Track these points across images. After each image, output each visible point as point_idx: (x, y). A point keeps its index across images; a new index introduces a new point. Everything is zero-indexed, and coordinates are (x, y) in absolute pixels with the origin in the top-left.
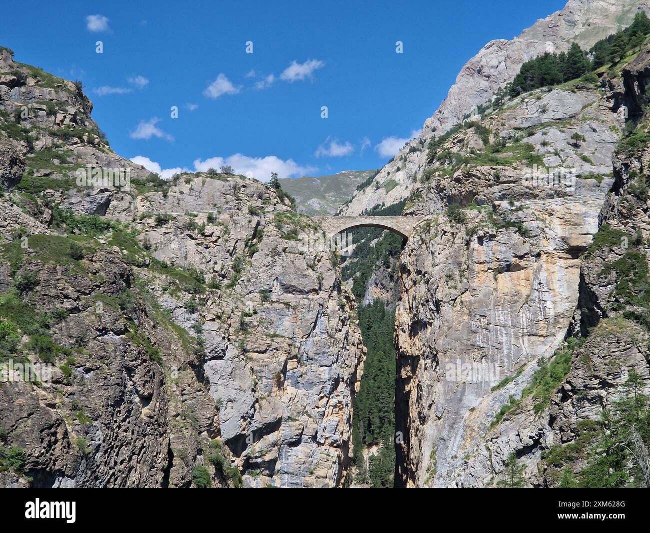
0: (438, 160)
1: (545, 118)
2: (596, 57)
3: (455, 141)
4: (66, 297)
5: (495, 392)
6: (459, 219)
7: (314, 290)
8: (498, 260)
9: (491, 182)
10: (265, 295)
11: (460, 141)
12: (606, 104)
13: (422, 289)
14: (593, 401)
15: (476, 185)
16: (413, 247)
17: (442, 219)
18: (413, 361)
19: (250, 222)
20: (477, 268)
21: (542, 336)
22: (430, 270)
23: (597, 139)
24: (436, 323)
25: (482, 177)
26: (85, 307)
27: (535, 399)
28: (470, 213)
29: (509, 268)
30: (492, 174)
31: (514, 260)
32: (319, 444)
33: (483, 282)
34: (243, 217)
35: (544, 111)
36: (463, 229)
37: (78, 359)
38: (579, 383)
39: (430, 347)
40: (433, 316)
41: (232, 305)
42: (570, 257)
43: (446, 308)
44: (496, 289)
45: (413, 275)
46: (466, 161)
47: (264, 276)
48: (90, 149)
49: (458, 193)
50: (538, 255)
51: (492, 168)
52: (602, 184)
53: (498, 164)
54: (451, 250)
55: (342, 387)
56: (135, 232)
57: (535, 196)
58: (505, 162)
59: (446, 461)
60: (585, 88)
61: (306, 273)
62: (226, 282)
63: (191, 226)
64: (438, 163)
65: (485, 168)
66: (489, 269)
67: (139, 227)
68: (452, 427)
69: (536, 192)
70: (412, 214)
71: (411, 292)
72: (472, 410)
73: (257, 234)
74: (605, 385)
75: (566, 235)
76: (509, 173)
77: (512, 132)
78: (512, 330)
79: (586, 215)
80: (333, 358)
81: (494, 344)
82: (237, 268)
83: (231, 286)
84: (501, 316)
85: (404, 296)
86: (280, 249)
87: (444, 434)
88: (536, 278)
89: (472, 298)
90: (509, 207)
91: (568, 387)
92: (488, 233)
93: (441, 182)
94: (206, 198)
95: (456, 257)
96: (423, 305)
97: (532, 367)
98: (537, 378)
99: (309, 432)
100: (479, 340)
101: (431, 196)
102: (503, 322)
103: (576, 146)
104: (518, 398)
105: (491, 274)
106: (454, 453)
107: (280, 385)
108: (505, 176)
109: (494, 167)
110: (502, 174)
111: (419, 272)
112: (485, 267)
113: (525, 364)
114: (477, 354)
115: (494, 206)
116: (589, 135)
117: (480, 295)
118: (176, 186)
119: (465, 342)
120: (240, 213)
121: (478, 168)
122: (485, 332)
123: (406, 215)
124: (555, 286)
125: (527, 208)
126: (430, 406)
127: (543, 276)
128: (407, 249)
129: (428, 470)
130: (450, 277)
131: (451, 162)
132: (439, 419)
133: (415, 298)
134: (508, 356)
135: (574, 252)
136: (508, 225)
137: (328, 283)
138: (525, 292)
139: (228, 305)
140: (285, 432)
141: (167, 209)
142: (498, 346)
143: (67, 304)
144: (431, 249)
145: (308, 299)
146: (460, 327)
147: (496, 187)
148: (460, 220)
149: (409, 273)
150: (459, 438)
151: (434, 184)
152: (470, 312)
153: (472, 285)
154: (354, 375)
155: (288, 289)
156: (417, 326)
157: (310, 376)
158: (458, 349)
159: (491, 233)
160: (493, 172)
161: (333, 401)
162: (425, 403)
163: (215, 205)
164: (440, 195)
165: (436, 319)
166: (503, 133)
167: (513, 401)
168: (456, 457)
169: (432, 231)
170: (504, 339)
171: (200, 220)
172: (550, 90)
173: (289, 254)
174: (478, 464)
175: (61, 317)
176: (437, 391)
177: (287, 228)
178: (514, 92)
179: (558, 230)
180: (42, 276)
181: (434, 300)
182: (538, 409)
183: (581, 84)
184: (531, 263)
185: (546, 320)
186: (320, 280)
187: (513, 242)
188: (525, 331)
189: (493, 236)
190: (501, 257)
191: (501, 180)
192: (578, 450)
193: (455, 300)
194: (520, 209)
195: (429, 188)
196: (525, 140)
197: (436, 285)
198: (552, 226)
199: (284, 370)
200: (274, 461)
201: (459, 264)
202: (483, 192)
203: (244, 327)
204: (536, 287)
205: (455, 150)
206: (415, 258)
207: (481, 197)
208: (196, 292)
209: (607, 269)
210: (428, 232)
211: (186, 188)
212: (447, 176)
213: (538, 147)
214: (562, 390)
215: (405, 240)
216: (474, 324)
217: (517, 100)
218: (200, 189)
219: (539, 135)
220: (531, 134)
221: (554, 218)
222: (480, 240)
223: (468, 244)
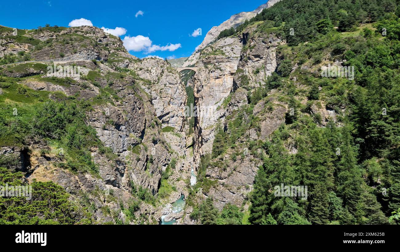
1: (226, 44)
2: (237, 30)
4: (120, 86)
5: (215, 105)
7: (176, 84)
8: (216, 76)
10: (165, 85)
11: (207, 50)
12: (239, 41)
13: (199, 83)
14: (236, 106)
15: (211, 60)
17: (203, 67)
18: (198, 99)
19: (161, 69)
20: (211, 78)
21: (225, 93)
22: (201, 79)
23: (237, 49)
24: (202, 90)
25: (212, 58)
26: (125, 89)
27: (224, 106)
28: (209, 66)
29: (218, 78)
31: (219, 76)
32: (178, 117)
33: (212, 81)
34: (159, 68)
36: (208, 70)
37: (124, 100)
38: (233, 102)
39: (201, 96)
41: (158, 87)
43: (204, 87)
44: (215, 83)
45: (197, 80)
46: (208, 54)
47: (165, 81)
48: (123, 53)
49: (207, 62)
50: (224, 75)
53: (215, 55)
54: (205, 74)
55: (182, 104)
56: (135, 72)
57: (224, 62)
58: (217, 54)
59: (205, 120)
61: (174, 80)
62: (156, 82)
63: (148, 70)
64: (202, 55)
65: (212, 56)
66: (214, 78)
67: (136, 70)
70: (197, 66)
71: (197, 84)
73: (163, 72)
74: (238, 102)
75: (230, 70)
76: (218, 57)
77: (218, 48)
78: (219, 92)
79: (234, 66)
80: (180, 98)
81: (215, 95)
82: (159, 79)
83: (158, 83)
84: (216, 88)
85: (195, 84)
86: (168, 75)
89: (210, 85)
90: (218, 65)
91: (231, 103)
94: (151, 64)
96: (199, 86)
97: (223, 99)
98: (224, 102)
99: (176, 114)
100: (212, 94)
101: (201, 62)
102: (217, 90)
103: (232, 50)
104: (220, 106)
107: (169, 104)
111: (198, 79)
114: (211, 97)
115: (215, 64)
116: (235, 48)
117: (212, 84)
118: (144, 61)
119: (209, 94)
122: (213, 92)
123: (195, 67)
124: (228, 82)
125: (222, 65)
127: (225, 79)
128: (196, 74)
130: (205, 80)
131: (205, 55)
134: (218, 97)
135: (232, 74)
136: (218, 68)
137: (179, 82)
138: (221, 83)
139: (157, 87)
140: (171, 115)
141: (142, 66)
143: (121, 88)
144: (201, 74)
145: (175, 86)
146: (207, 91)
147: (215, 60)
148: (207, 68)
149: (196, 79)
151: (201, 60)
152: (210, 88)
153: (210, 82)
154: (185, 102)
155: (170, 84)
156: (198, 91)
157: (176, 102)
158: (207, 96)
160: (214, 57)
161: (181, 108)
163: (153, 65)
164: (203, 62)
166: (216, 48)
167: (219, 107)
169: (201, 70)
170: (217, 93)
171: (149, 69)
172: (227, 38)
173: (170, 76)
174: (212, 120)
175: (119, 91)
176: (203, 105)
177: (169, 70)
178: (219, 39)
179: (228, 69)
180: (114, 82)
181: (202, 85)
182: (224, 108)
183: (234, 36)
184: (223, 77)
185: (226, 89)
186: (177, 81)
187: (219, 72)
188: (222, 92)
189: (214, 71)
191: (216, 58)
192: (233, 116)
193: (206, 85)
194: (220, 65)
196: (221, 49)
197: (202, 82)
199: (170, 101)
200: (168, 121)
201: (207, 77)
202: (212, 61)
203: (161, 92)
204: (224, 82)
205: (206, 52)
206: (197, 76)
207: (211, 62)
208: (150, 85)
209: (239, 78)
211: (146, 62)
212: (204, 58)
213: (224, 51)
214: (230, 104)
215: (195, 72)
216: (211, 90)
217: (219, 40)
218: (149, 62)
219: (224, 48)
220: (223, 48)
221: (228, 67)
222: (212, 72)
223: (209, 73)
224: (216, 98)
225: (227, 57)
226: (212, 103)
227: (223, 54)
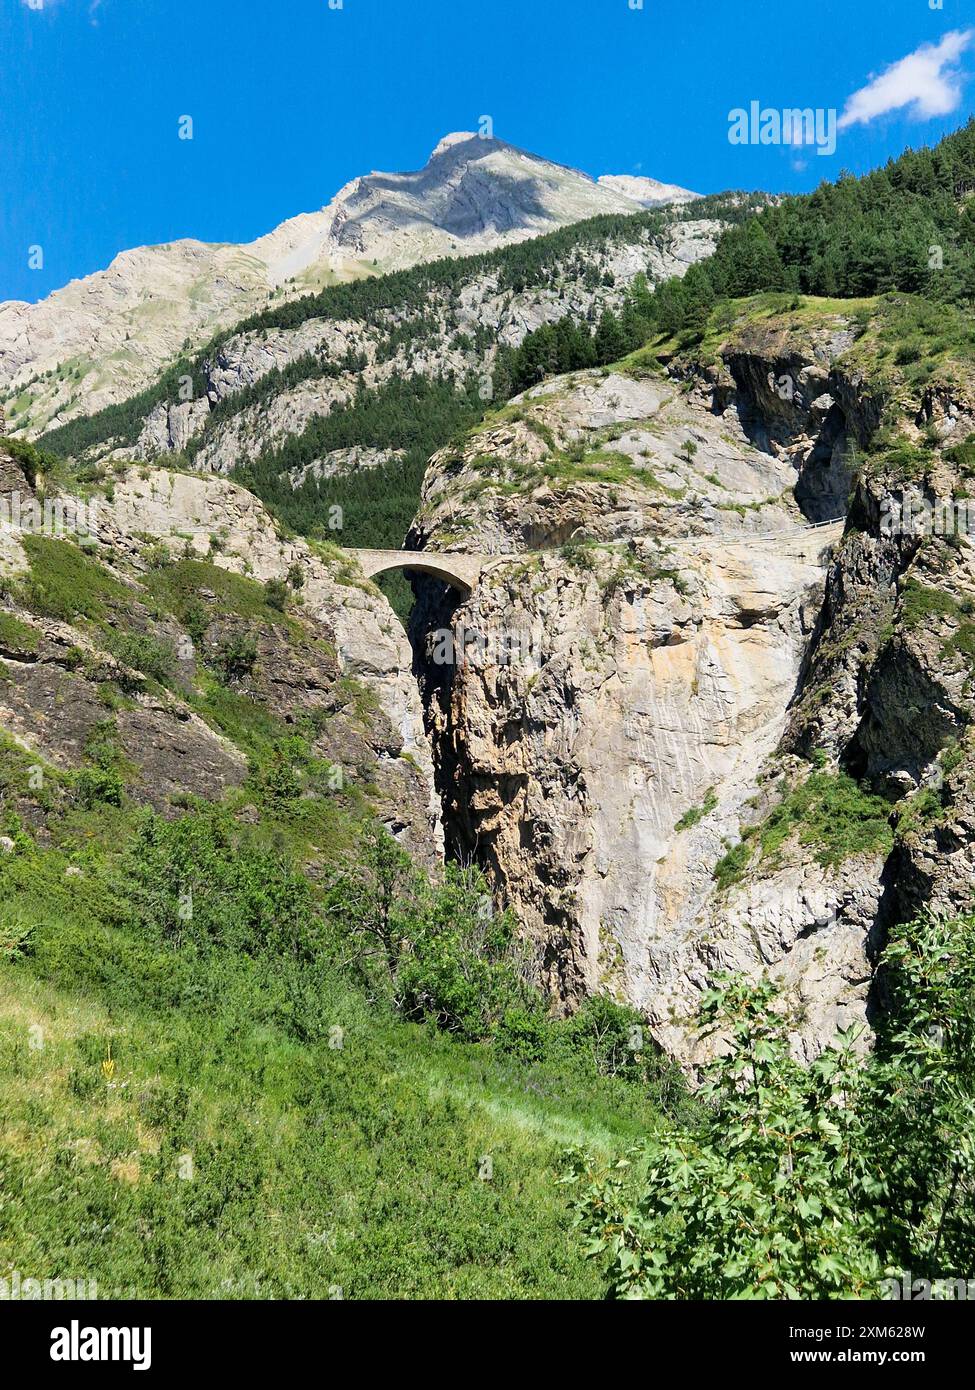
0: (475, 468)
1: (621, 415)
3: (498, 440)
5: (684, 832)
6: (584, 562)
7: (395, 670)
8: (654, 628)
9: (605, 507)
11: (506, 442)
12: (702, 401)
15: (579, 510)
16: (494, 603)
17: (552, 561)
19: (282, 553)
20: (626, 639)
21: (722, 744)
22: (547, 640)
23: (710, 452)
24: (569, 723)
25: (588, 498)
29: (667, 640)
30: (605, 494)
31: (675, 629)
33: (636, 661)
35: (614, 405)
36: (593, 580)
39: (558, 761)
40: (559, 713)
42: (740, 625)
43: (587, 700)
44: (653, 673)
46: (545, 473)
49: (548, 522)
50: (700, 623)
51: (602, 486)
52: (746, 520)
53: (608, 479)
54: (581, 609)
59: (641, 944)
60: (648, 376)
61: (382, 641)
64: (477, 474)
65: (591, 485)
66: (642, 641)
68: (633, 889)
69: (666, 526)
70: (462, 551)
71: (493, 674)
72: (661, 861)
75: (735, 592)
76: (626, 494)
77: (584, 434)
78: (684, 736)
81: (665, 758)
84: (663, 714)
86: (338, 600)
87: (623, 900)
88: (703, 656)
89: (623, 686)
90: (656, 548)
92: (640, 585)
93: (509, 504)
94: (181, 508)
95: (591, 622)
96: (535, 695)
100: (640, 750)
101: (489, 524)
102: (670, 724)
103: (689, 461)
105: (643, 648)
106: (651, 933)
108: (624, 500)
109: (605, 484)
110: (620, 495)
112: (637, 638)
113: (712, 788)
114: (641, 774)
115: (632, 545)
116: (697, 445)
117: (633, 680)
118: (124, 482)
119: (620, 754)
120: (263, 537)
121: (578, 484)
122: (647, 738)
123: (449, 551)
124: (735, 668)
125: (675, 550)
126: (581, 857)
127: (713, 653)
128: (475, 606)
129: (601, 959)
130: (584, 653)
131: (502, 473)
132: (603, 876)
133: (514, 684)
134: (687, 776)
135: (748, 618)
136: (660, 574)
137: (406, 657)
138: (689, 678)
142: (669, 761)
143: (315, 700)
144: (539, 607)
145: (387, 683)
146: (609, 731)
147: (611, 515)
148: (585, 564)
150: (651, 906)
151: (491, 506)
152: (622, 707)
153: (620, 665)
155: (358, 666)
156: (518, 728)
158: (611, 764)
159: (645, 586)
160: (605, 492)
162: (563, 852)
163: (198, 521)
164: (505, 525)
165: (565, 718)
166: (573, 435)
168: (657, 938)
169: (536, 580)
170: (675, 749)
171: (201, 545)
172: (606, 375)
173: (352, 610)
174: (736, 950)
175: (316, 724)
176: (593, 832)
177: (337, 566)
179: (722, 584)
181: (562, 688)
183: (639, 370)
184: (692, 633)
185: (727, 720)
186: (399, 652)
187: (670, 601)
188: (702, 737)
189: (647, 592)
190: (658, 624)
191: (620, 504)
193: (598, 688)
194: (668, 551)
195: (483, 513)
196: (609, 447)
197: (565, 666)
198: (712, 578)
201: (595, 633)
202: (592, 522)
204: (708, 670)
205: (503, 452)
206: (499, 621)
207: (589, 529)
209: (950, 648)
210: (526, 580)
211: (144, 488)
212: (517, 495)
213: (637, 458)
216: (630, 725)
218: (168, 491)
219: (625, 439)
220: (613, 439)
221: (712, 567)
222: (630, 596)
223: (605, 602)
224: (672, 778)
225: (684, 502)
226: (653, 821)
227: (645, 477)
